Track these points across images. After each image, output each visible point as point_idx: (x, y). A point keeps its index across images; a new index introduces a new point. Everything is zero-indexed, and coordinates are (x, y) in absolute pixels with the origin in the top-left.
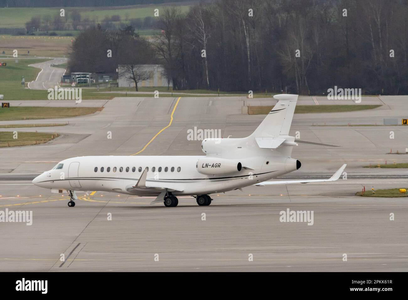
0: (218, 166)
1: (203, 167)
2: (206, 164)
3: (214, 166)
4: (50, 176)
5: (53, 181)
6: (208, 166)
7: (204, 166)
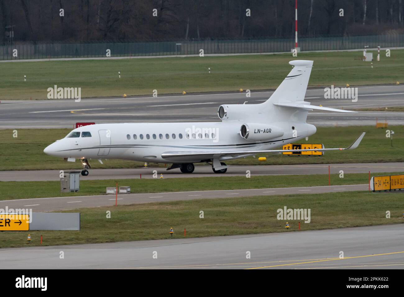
0: (269, 131)
1: (255, 133)
2: (258, 130)
3: (266, 131)
4: (77, 144)
5: (81, 149)
6: (260, 132)
7: (256, 131)
